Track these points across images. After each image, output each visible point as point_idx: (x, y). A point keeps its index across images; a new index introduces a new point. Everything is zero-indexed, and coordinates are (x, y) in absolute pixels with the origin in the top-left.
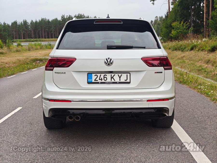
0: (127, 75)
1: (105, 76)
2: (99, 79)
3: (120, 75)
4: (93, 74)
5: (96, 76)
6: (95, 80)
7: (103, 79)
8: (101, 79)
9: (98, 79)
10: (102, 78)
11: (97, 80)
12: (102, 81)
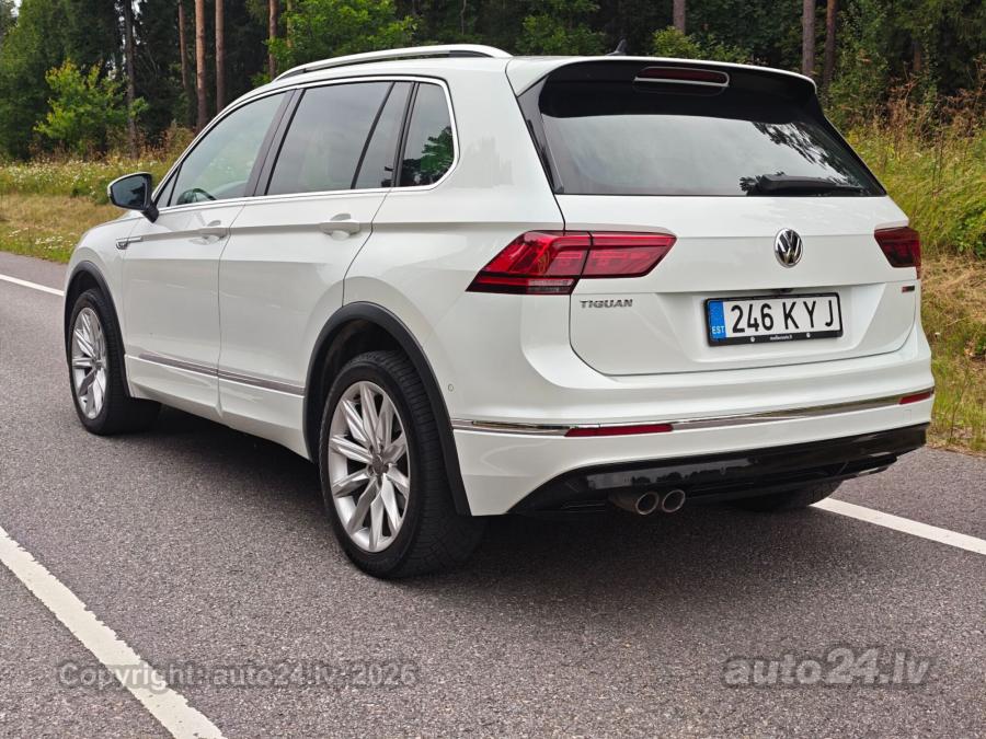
0: (830, 302)
1: (766, 311)
2: (750, 325)
3: (810, 301)
4: (725, 304)
5: (737, 312)
6: (735, 330)
7: (760, 321)
8: (752, 322)
9: (743, 324)
10: (755, 319)
11: (742, 330)
12: (757, 330)
